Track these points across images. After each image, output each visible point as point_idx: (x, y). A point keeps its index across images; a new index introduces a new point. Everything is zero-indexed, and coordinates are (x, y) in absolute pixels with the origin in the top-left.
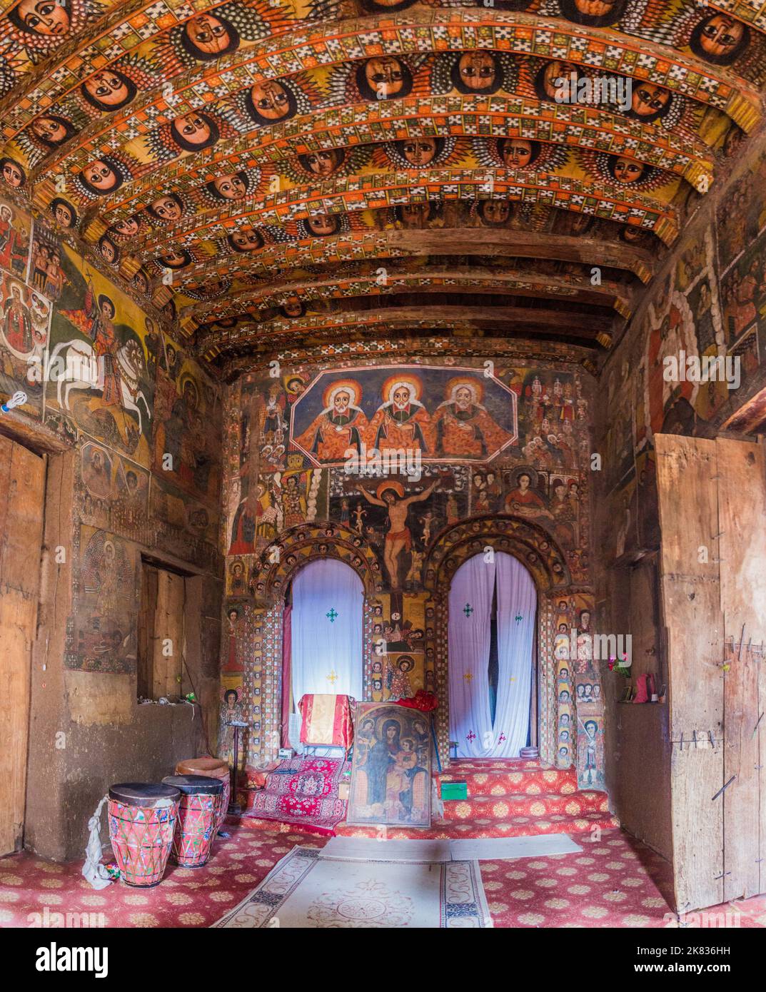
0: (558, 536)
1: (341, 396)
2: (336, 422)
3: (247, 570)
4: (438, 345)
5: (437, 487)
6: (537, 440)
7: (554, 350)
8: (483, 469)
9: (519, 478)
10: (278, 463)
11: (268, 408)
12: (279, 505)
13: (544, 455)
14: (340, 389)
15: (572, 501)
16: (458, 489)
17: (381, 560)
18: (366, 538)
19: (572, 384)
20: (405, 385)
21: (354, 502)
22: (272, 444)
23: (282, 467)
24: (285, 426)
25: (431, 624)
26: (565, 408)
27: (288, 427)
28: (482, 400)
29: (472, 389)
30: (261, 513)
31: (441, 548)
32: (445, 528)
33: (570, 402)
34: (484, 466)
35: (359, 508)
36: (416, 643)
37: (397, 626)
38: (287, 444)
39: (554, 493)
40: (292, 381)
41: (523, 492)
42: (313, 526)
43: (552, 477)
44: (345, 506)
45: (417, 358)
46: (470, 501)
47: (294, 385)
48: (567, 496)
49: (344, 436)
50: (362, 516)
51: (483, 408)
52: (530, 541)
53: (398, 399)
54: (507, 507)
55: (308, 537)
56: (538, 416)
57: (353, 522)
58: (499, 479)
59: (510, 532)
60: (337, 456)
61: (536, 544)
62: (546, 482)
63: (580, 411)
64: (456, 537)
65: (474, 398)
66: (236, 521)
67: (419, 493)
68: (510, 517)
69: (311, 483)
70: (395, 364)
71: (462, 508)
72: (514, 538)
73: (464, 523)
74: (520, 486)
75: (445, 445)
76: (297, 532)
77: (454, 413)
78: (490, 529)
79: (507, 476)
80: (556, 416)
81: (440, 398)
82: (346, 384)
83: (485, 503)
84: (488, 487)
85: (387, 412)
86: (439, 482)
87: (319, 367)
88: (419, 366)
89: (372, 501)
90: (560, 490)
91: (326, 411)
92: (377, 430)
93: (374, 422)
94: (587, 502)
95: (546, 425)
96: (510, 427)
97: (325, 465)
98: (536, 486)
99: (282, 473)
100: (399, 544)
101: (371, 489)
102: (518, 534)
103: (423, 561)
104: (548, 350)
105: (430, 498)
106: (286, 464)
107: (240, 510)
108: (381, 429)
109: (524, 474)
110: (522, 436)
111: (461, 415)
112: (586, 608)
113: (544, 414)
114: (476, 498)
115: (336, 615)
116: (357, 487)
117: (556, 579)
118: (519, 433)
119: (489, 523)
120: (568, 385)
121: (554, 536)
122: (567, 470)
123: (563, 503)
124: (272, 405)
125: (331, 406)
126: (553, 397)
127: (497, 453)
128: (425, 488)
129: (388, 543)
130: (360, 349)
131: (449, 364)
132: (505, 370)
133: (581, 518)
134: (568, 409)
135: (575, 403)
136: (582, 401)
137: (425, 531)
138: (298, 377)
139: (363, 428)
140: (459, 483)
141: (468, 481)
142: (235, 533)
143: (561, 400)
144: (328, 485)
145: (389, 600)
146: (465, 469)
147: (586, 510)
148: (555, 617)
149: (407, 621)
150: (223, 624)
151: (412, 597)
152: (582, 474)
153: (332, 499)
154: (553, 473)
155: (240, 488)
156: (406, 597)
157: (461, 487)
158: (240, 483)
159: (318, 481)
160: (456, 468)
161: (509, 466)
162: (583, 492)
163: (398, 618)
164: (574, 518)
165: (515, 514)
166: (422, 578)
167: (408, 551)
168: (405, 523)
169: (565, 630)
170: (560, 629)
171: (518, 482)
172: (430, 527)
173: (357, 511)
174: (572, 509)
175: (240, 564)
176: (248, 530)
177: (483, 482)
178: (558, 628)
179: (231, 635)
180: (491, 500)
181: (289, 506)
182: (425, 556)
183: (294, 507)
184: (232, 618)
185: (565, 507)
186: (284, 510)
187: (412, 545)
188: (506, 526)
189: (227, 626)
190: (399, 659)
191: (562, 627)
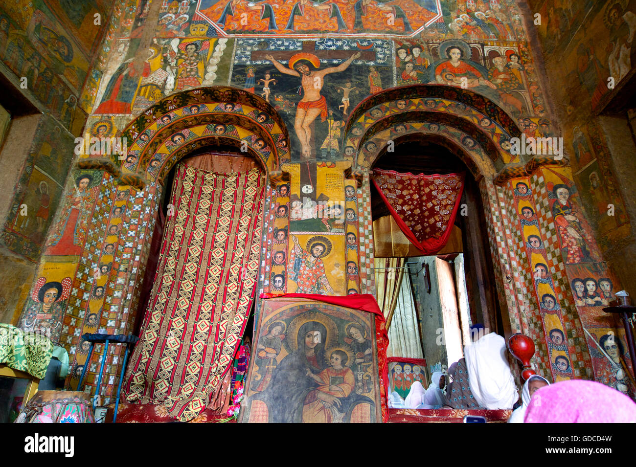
0: (505, 104)
3: (115, 131)
5: (356, 60)
6: (464, 17)
9: (448, 51)
10: (178, 30)
12: (172, 68)
13: (473, 30)
15: (515, 71)
16: (381, 62)
17: (289, 134)
21: (261, 71)
22: (175, 13)
23: (182, 34)
30: (147, 72)
31: (361, 125)
32: (367, 98)
34: (408, 40)
35: (268, 76)
38: (192, 15)
39: (492, 64)
41: (456, 63)
42: (210, 94)
43: (487, 49)
44: (251, 73)
46: (395, 73)
48: (507, 66)
49: (256, 11)
50: (270, 84)
54: (439, 78)
57: (259, 89)
58: (426, 53)
59: (443, 109)
60: (246, 28)
62: (481, 54)
66: (114, 79)
67: (337, 65)
68: (441, 91)
69: (214, 51)
71: (387, 79)
72: (446, 117)
73: (388, 96)
74: (450, 58)
75: (364, 22)
78: (417, 106)
79: (435, 49)
83: (413, 74)
84: (414, 59)
86: (359, 55)
89: (284, 70)
90: (498, 62)
92: (292, 8)
93: (289, 1)
94: (534, 71)
97: (232, 36)
98: (469, 57)
99: (181, 39)
100: (313, 113)
101: (282, 60)
105: (349, 69)
106: (187, 31)
107: (121, 70)
108: (296, 8)
109: (453, 47)
110: (446, 14)
112: (560, 182)
114: (402, 69)
116: (267, 57)
118: (443, 11)
119: (416, 101)
122: (502, 41)
123: (504, 72)
127: (422, 29)
128: (343, 61)
129: (300, 111)
133: (529, 86)
137: (343, 100)
139: (277, 6)
140: (381, 56)
141: (391, 55)
142: (110, 90)
144: (234, 53)
145: (299, 171)
146: (387, 44)
147: (535, 78)
148: (512, 202)
149: (322, 194)
150: (66, 192)
151: (329, 167)
152: (521, 45)
153: (236, 66)
154: (487, 45)
155: (127, 49)
156: (320, 166)
157: (384, 59)
158: (128, 44)
159: (222, 50)
160: (377, 42)
161: (436, 40)
162: (525, 63)
163: (310, 191)
164: (521, 87)
165: (449, 84)
166: (340, 147)
167: (323, 120)
168: (321, 92)
169: (530, 215)
170: (523, 213)
171: (448, 54)
172: (350, 96)
173: (265, 79)
174: (516, 79)
175: (107, 124)
176: (128, 89)
177: (408, 54)
178: (520, 213)
179: (73, 207)
180: (419, 71)
181: (184, 70)
182: (344, 124)
183: (190, 72)
184: (81, 185)
185: (507, 77)
186: (177, 73)
187: (329, 114)
188: (436, 103)
189: (71, 196)
190: (310, 242)
191: (526, 211)
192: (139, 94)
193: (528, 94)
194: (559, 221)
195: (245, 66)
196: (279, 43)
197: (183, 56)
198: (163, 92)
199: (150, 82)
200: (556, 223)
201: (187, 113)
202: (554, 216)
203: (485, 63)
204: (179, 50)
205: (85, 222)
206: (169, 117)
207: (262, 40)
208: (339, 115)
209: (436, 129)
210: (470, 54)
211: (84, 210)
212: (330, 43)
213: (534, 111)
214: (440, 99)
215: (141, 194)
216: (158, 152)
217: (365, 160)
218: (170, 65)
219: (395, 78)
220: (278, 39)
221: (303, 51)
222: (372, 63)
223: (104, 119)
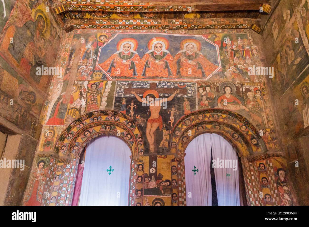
0: (253, 120)
1: (127, 46)
2: (123, 58)
3: (56, 135)
4: (176, 23)
5: (177, 94)
6: (232, 68)
7: (237, 22)
8: (203, 84)
9: (224, 88)
10: (87, 76)
11: (87, 47)
12: (84, 99)
13: (237, 76)
14: (127, 42)
15: (258, 100)
16: (190, 95)
17: (143, 135)
18: (136, 121)
19: (248, 39)
20: (160, 42)
21: (129, 101)
22: (86, 66)
23: (89, 78)
24: (94, 57)
25: (175, 177)
26: (245, 51)
27: (96, 58)
28: (200, 50)
29: (195, 45)
30: (72, 102)
31: (180, 129)
32: (183, 116)
33: (248, 47)
34: (204, 82)
35: (132, 104)
36: (165, 189)
37: (153, 177)
38: (94, 67)
39: (247, 96)
40: (101, 36)
41: (228, 95)
42: (103, 112)
43: (244, 87)
44: (124, 102)
45: (166, 30)
46: (197, 102)
47: (102, 38)
48: (255, 97)
49: (127, 65)
50: (134, 108)
51: (201, 54)
52: (234, 125)
53: (156, 49)
55: (99, 120)
56: (231, 56)
57: (128, 111)
58: (213, 89)
59: (222, 120)
60: (122, 75)
61: (238, 127)
62: (241, 90)
63: (254, 52)
64: (189, 123)
65: (196, 49)
66: (55, 105)
67: (167, 97)
68: (221, 111)
69: (105, 88)
70: (155, 32)
71: (193, 105)
72: (224, 124)
73: (193, 114)
74: (225, 93)
75: (181, 72)
76: (93, 116)
77: (185, 56)
78: (209, 118)
79: (217, 88)
80: (241, 55)
81: (178, 49)
82: (129, 40)
83: (206, 102)
84: (207, 94)
85: (151, 55)
86: (178, 91)
87: (117, 31)
88: (167, 34)
89: (140, 100)
90: (250, 94)
91: (118, 52)
92: (145, 63)
93: (144, 59)
94: (268, 100)
95: (236, 60)
96: (216, 62)
97: (114, 79)
98: (235, 92)
99: (89, 81)
100: (156, 125)
101: (140, 94)
102: (226, 121)
103: (170, 135)
104: (233, 22)
105: (174, 99)
106: (92, 77)
107: (59, 99)
108: (147, 63)
109: (227, 86)
110: (223, 66)
111: (189, 57)
112: (280, 167)
113: (235, 55)
114: (200, 100)
115: (113, 170)
116: (132, 92)
117: (254, 148)
118: (222, 65)
119: (208, 115)
120: (245, 39)
121: (251, 121)
122: (252, 82)
123: (253, 101)
124: (89, 46)
125: (121, 50)
126: (238, 46)
127: (211, 76)
128: (171, 95)
129: (149, 125)
130: (138, 23)
131: (182, 33)
132: (211, 35)
133: (265, 109)
134: (247, 52)
135: (251, 48)
136: (254, 47)
137: (171, 118)
138: (105, 34)
139: (137, 62)
140: (190, 92)
141: (195, 91)
142: (53, 111)
143: (243, 47)
144: (115, 90)
145: (148, 160)
146: (193, 84)
147: (268, 105)
148: (257, 174)
149: (160, 174)
150: (32, 171)
151: (163, 158)
152: (262, 85)
153: (116, 98)
154: (244, 85)
155: (62, 87)
156: (159, 157)
157: (191, 94)
158: (62, 84)
159: (109, 87)
160: (188, 83)
161: (218, 82)
162: (264, 95)
163: (154, 172)
164: (261, 110)
165: (225, 108)
166: (169, 146)
167: (161, 130)
168: (159, 113)
169: (266, 182)
170: (262, 181)
171: (224, 90)
172: (174, 116)
173: (131, 105)
174: (259, 105)
175: (52, 131)
176: (62, 111)
177: (204, 91)
178: (261, 181)
179: (36, 179)
180: (209, 101)
181: (90, 100)
182: (171, 132)
183: (93, 101)
184: (40, 166)
185: (255, 103)
186: (87, 101)
187: (163, 126)
188: (218, 116)
189: (35, 172)
190: (154, 201)
191: (264, 179)
192: (68, 114)
193: (265, 114)
194: (279, 189)
195: (121, 98)
196: (138, 84)
197: (90, 91)
198: (80, 113)
199: (74, 107)
200: (278, 191)
201: (91, 121)
202: (277, 187)
203: (243, 96)
204: (88, 87)
205: (42, 188)
206: (83, 123)
207: (130, 82)
208: (168, 127)
209: (219, 129)
210: (236, 90)
211: (41, 181)
212: (164, 84)
213: (268, 124)
214: (220, 114)
215: (68, 166)
216: (77, 141)
217: (182, 147)
218: (83, 96)
219: (197, 105)
220: (138, 82)
221: (150, 89)
222: (185, 96)
223: (50, 128)
